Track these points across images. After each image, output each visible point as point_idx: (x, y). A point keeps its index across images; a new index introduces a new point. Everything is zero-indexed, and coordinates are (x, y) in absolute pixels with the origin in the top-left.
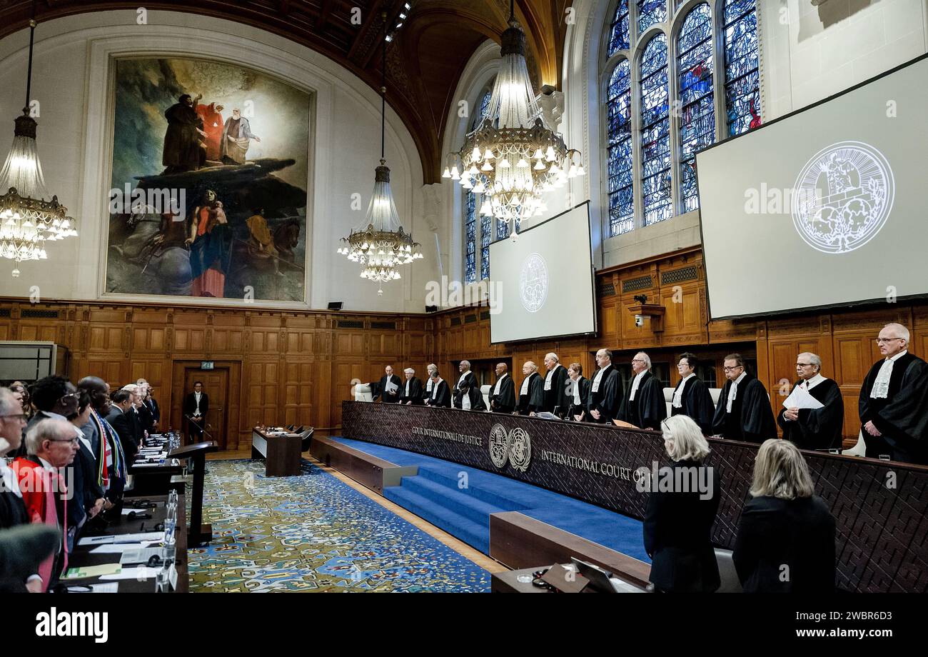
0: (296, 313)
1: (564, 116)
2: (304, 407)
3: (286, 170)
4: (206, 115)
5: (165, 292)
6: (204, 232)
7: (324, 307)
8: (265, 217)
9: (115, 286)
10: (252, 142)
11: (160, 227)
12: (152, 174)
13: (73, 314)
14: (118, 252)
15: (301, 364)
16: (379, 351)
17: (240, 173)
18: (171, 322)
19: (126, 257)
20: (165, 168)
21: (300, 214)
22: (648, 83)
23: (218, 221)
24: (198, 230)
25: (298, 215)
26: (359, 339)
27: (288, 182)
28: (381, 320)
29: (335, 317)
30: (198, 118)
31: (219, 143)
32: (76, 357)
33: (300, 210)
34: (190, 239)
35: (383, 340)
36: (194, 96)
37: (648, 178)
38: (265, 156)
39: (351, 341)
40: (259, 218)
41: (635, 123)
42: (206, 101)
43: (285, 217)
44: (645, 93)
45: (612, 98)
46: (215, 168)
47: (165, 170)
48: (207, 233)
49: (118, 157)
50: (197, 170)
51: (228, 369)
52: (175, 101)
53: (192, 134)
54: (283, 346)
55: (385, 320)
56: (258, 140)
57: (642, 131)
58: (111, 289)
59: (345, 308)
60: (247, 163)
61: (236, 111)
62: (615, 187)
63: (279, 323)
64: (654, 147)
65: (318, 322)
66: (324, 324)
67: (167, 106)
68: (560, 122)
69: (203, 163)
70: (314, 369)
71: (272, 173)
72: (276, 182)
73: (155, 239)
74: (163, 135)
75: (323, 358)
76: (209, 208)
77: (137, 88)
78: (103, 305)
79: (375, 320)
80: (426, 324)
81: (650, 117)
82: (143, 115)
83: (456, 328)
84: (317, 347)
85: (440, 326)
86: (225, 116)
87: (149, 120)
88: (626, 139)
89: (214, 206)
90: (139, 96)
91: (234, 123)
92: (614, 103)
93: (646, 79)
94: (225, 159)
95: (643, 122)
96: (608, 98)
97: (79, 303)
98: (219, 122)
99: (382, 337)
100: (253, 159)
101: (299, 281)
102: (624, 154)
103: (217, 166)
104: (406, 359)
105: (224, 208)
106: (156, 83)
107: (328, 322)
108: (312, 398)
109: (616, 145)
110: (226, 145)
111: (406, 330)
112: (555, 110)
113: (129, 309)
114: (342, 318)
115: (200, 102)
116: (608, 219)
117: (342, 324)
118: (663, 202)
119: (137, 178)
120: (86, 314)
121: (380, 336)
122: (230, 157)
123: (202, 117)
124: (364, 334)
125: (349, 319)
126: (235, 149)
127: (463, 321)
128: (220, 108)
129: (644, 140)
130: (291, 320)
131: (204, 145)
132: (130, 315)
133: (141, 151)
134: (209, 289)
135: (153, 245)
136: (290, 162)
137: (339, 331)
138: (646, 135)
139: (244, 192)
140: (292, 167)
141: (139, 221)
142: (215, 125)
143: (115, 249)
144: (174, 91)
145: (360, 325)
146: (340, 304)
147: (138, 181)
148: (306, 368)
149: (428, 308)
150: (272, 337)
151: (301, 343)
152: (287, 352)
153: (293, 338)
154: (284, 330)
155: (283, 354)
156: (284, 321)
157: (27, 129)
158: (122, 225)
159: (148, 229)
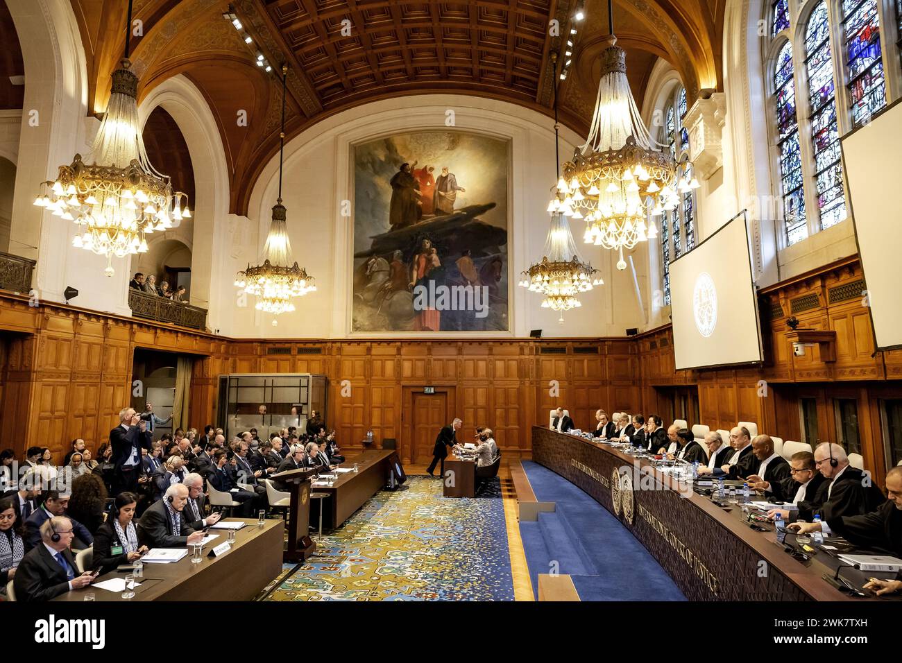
0: (501, 342)
1: (727, 117)
2: (513, 429)
3: (487, 213)
4: (421, 177)
5: (396, 328)
6: (422, 276)
7: (527, 335)
8: (472, 257)
9: (358, 326)
10: (459, 194)
11: (390, 275)
12: (381, 233)
13: (330, 349)
14: (360, 298)
15: (508, 388)
16: (583, 375)
17: (450, 221)
18: (399, 354)
19: (366, 302)
20: (391, 226)
21: (502, 251)
22: (813, 61)
23: (433, 265)
24: (418, 275)
25: (500, 252)
26: (562, 364)
27: (490, 224)
28: (584, 345)
29: (537, 344)
30: (415, 180)
31: (432, 198)
32: (333, 383)
33: (502, 248)
34: (412, 283)
36: (411, 163)
37: (820, 173)
38: (470, 204)
39: (551, 363)
40: (466, 259)
41: (802, 112)
42: (420, 166)
43: (489, 255)
44: (811, 73)
45: (778, 87)
46: (430, 221)
47: (392, 228)
48: (425, 277)
49: (358, 222)
50: (415, 225)
51: (446, 393)
52: (397, 170)
53: (410, 195)
54: (491, 372)
55: (587, 345)
56: (464, 190)
57: (811, 119)
58: (356, 329)
59: (544, 335)
60: (455, 212)
61: (445, 169)
62: (789, 189)
63: (487, 352)
64: (824, 135)
65: (522, 349)
66: (527, 351)
67: (392, 176)
68: (724, 125)
69: (420, 218)
70: (520, 393)
71: (476, 218)
72: (480, 225)
73: (386, 285)
74: (390, 201)
75: (527, 383)
76: (426, 255)
77: (369, 165)
78: (349, 342)
79: (577, 345)
80: (630, 348)
81: (818, 101)
82: (375, 186)
83: (654, 351)
84: (522, 373)
85: (641, 349)
86: (436, 175)
87: (379, 189)
88: (796, 130)
89: (430, 253)
90: (371, 171)
91: (443, 180)
92: (780, 92)
93: (811, 57)
94: (438, 211)
95: (812, 107)
96: (776, 86)
97: (334, 342)
98: (432, 182)
99: (586, 361)
100: (460, 208)
101: (503, 312)
102: (794, 149)
103: (431, 219)
104: (610, 383)
105: (438, 254)
106: (383, 158)
107: (531, 349)
108: (520, 420)
109: (786, 140)
110: (437, 200)
111: (608, 353)
112: (716, 114)
113: (369, 344)
114: (545, 345)
115: (416, 168)
116: (783, 227)
117: (545, 350)
118: (839, 200)
119: (372, 238)
120: (339, 349)
121: (583, 361)
122: (441, 209)
123: (418, 180)
124: (567, 359)
125: (552, 345)
126: (444, 202)
127: (658, 345)
128: (432, 169)
129: (813, 129)
130: (497, 349)
131: (420, 203)
132: (369, 350)
133: (374, 216)
134: (428, 324)
135: (385, 291)
136: (492, 206)
137: (543, 357)
138: (815, 122)
139: (453, 237)
140: (493, 210)
142: (429, 184)
143: (358, 296)
144: (396, 162)
145: (562, 351)
146: (541, 331)
147: (372, 240)
148: (513, 393)
149: (629, 332)
150: (482, 364)
151: (507, 368)
152: (494, 377)
153: (500, 365)
154: (491, 357)
155: (492, 379)
156: (491, 349)
157: (279, 214)
158: (362, 276)
159: (381, 277)
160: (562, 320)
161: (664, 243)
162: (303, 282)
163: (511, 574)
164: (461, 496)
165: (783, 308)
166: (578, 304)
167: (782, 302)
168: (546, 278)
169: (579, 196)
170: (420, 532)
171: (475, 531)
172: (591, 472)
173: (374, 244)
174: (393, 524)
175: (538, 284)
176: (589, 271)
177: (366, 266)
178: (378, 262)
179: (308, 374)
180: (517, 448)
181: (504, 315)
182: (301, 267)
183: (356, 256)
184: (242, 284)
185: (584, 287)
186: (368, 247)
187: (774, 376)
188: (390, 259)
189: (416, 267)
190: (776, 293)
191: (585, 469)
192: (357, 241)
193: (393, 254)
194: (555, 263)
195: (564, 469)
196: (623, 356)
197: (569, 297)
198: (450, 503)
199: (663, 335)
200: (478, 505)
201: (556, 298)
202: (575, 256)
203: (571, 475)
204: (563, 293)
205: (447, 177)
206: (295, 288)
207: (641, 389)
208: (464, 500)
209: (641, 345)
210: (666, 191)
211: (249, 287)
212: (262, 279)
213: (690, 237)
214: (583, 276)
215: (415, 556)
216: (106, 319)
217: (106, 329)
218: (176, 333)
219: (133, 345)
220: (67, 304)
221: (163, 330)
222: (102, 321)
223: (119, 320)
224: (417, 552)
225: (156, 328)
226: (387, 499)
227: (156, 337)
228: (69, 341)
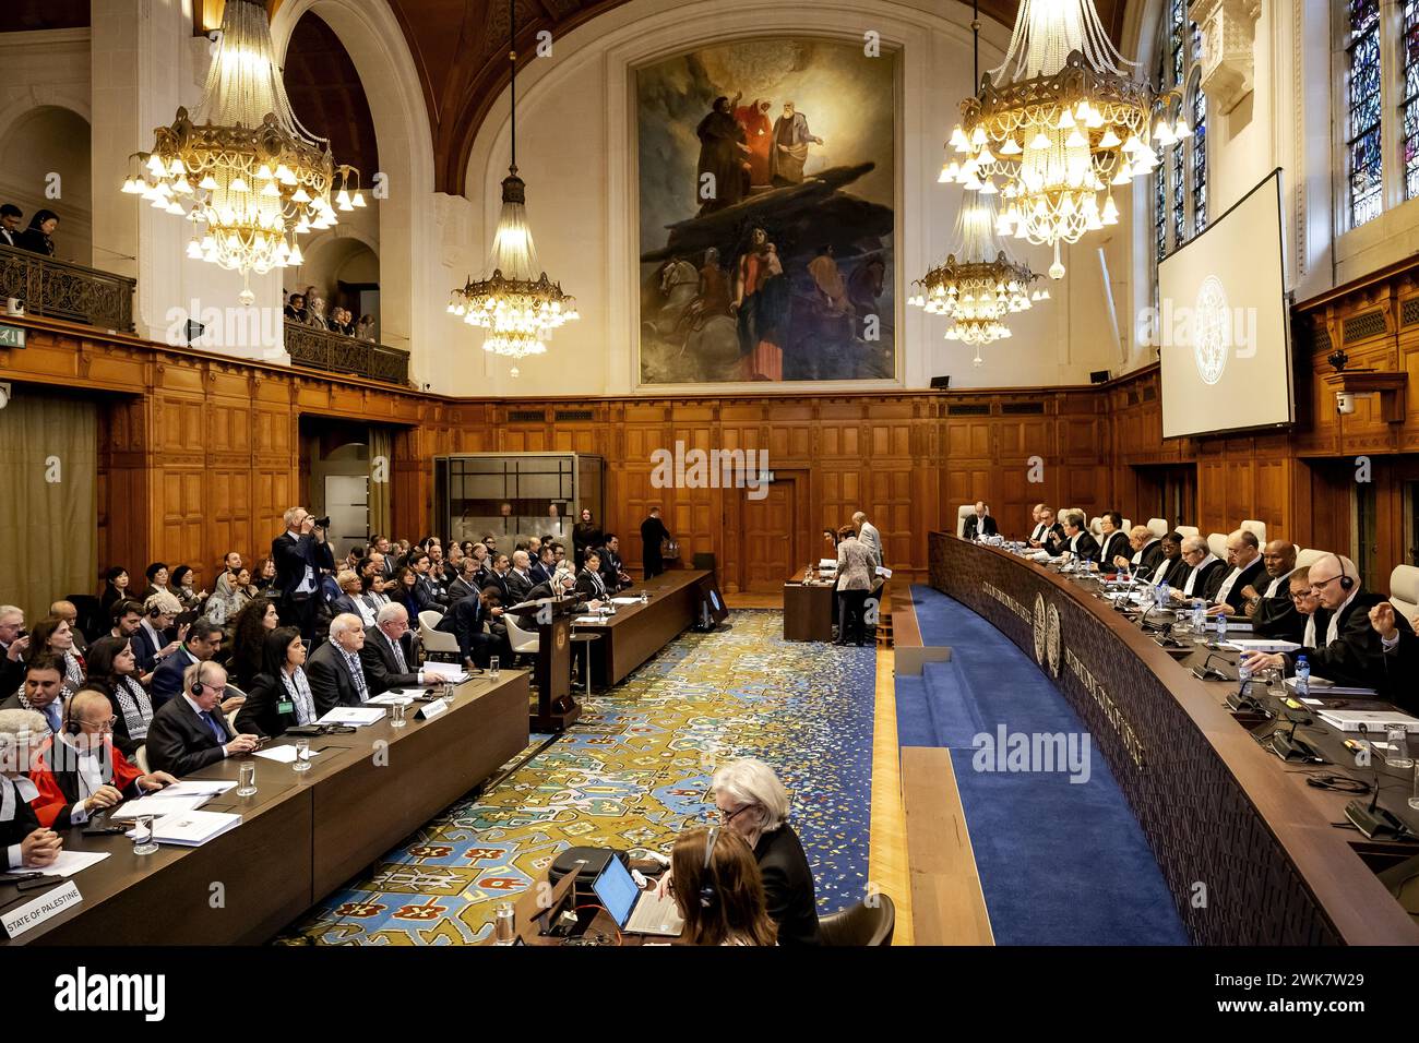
0: (882, 397)
2: (900, 537)
3: (862, 179)
4: (748, 121)
5: (711, 377)
6: (752, 290)
7: (923, 384)
8: (833, 257)
9: (651, 375)
10: (813, 148)
11: (699, 290)
12: (685, 219)
13: (607, 413)
14: (652, 329)
15: (894, 472)
16: (1017, 450)
17: (797, 196)
18: (717, 418)
19: (661, 335)
20: (700, 207)
21: (885, 245)
23: (771, 272)
24: (745, 290)
25: (881, 247)
27: (865, 199)
28: (1019, 400)
29: (942, 400)
30: (738, 126)
31: (767, 158)
32: (613, 467)
33: (884, 240)
34: (735, 303)
35: (1023, 430)
36: (731, 96)
37: (1408, 102)
38: (831, 165)
39: (968, 434)
40: (825, 260)
42: (747, 101)
43: (863, 253)
46: (763, 196)
47: (701, 211)
48: (756, 291)
49: (645, 202)
50: (740, 203)
51: (793, 481)
52: (708, 110)
53: (731, 153)
54: (867, 446)
55: (1026, 400)
56: (820, 142)
58: (647, 379)
59: (953, 385)
60: (805, 181)
61: (788, 106)
62: (1360, 128)
63: (860, 415)
65: (916, 408)
67: (700, 119)
68: (1258, 16)
69: (747, 192)
70: (913, 478)
71: (841, 190)
72: (848, 202)
73: (694, 307)
74: (697, 162)
75: (925, 463)
76: (758, 255)
77: (662, 102)
78: (637, 401)
79: (1009, 400)
80: (1096, 403)
82: (671, 137)
83: (1134, 409)
84: (917, 447)
85: (1115, 406)
86: (773, 117)
87: (678, 144)
89: (765, 251)
90: (665, 113)
91: (785, 125)
94: (777, 180)
97: (612, 401)
98: (766, 128)
99: (1022, 427)
100: (814, 173)
101: (887, 348)
102: (1373, 57)
103: (764, 193)
104: (1062, 462)
105: (777, 252)
106: (684, 90)
107: (932, 407)
108: (913, 522)
109: (1361, 40)
110: (776, 159)
111: (1059, 414)
113: (667, 404)
114: (954, 401)
115: (740, 104)
117: (956, 410)
119: (668, 227)
120: (621, 413)
121: (1018, 425)
122: (783, 175)
123: (744, 125)
124: (991, 424)
125: (966, 401)
126: (789, 162)
127: (1141, 399)
128: (766, 106)
130: (877, 409)
131: (747, 166)
132: (668, 413)
133: (671, 189)
134: (763, 370)
135: (692, 316)
136: (867, 167)
137: (952, 421)
139: (803, 224)
140: (871, 174)
141: (674, 285)
142: (761, 132)
143: (649, 326)
144: (705, 95)
145: (983, 410)
146: (948, 377)
147: (670, 231)
148: (901, 478)
149: (1095, 377)
150: (851, 434)
151: (892, 441)
152: (871, 453)
153: (880, 434)
154: (867, 423)
155: (866, 457)
156: (865, 409)
157: (513, 193)
158: (655, 293)
159: (684, 294)
160: (978, 360)
161: (1159, 225)
162: (556, 306)
163: (871, 751)
164: (810, 640)
165: (1331, 335)
166: (1006, 333)
167: (1330, 325)
168: (953, 290)
169: (987, 158)
170: (741, 691)
171: (825, 690)
172: (1009, 601)
173: (672, 239)
174: (702, 679)
175: (938, 302)
176: (1025, 277)
177: (660, 275)
178: (679, 269)
179: (573, 453)
180: (908, 567)
181: (888, 353)
182: (552, 279)
183: (645, 259)
184: (460, 311)
185: (1017, 304)
186: (662, 244)
187: (1311, 447)
188: (698, 263)
189: (742, 275)
190: (1321, 310)
191: (1001, 596)
192: (645, 234)
193: (703, 255)
194: (968, 265)
195: (974, 597)
196: (1082, 417)
197: (991, 322)
198: (793, 650)
199: (1147, 381)
200: (835, 656)
201: (970, 323)
202: (1001, 253)
203: (983, 606)
204: (981, 316)
205: (792, 119)
206: (543, 316)
207: (1111, 470)
208: (811, 647)
209: (1115, 399)
211: (472, 314)
212: (490, 302)
213: (1200, 214)
214: (1013, 286)
215: (729, 725)
216: (251, 369)
217: (253, 386)
218: (363, 389)
219: (297, 410)
220: (190, 348)
221: (342, 386)
222: (245, 373)
223: (271, 371)
224: (733, 719)
225: (329, 383)
226: (696, 644)
227: (331, 397)
228: (198, 404)
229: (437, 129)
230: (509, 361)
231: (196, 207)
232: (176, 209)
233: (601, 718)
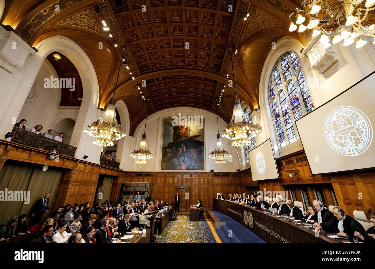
0: (202, 173)
1: (262, 115)
2: (206, 199)
3: (199, 137)
5: (173, 169)
7: (209, 171)
8: (194, 149)
10: (191, 132)
11: (172, 154)
12: (170, 142)
13: (154, 175)
16: (225, 183)
17: (189, 139)
18: (174, 176)
20: (173, 140)
22: (282, 103)
23: (184, 151)
24: (180, 154)
26: (219, 180)
27: (199, 140)
28: (225, 174)
32: (154, 185)
33: (202, 147)
34: (178, 156)
35: (226, 179)
37: (288, 129)
38: (194, 135)
39: (217, 180)
41: (281, 115)
43: (199, 149)
44: (282, 106)
45: (274, 109)
48: (182, 154)
49: (164, 139)
50: (179, 140)
51: (187, 188)
53: (178, 132)
54: (200, 182)
55: (226, 174)
57: (283, 116)
58: (162, 169)
59: (214, 171)
61: (188, 126)
62: (279, 133)
63: (199, 176)
64: (287, 120)
65: (208, 175)
66: (210, 176)
67: (174, 127)
68: (261, 117)
69: (181, 138)
70: (208, 188)
71: (196, 139)
72: (196, 140)
73: (171, 156)
74: (173, 133)
75: (210, 185)
77: (168, 124)
78: (160, 173)
79: (223, 174)
80: (238, 175)
81: (285, 112)
82: (169, 129)
83: (245, 176)
84: (208, 182)
87: (170, 130)
88: (279, 119)
89: (183, 148)
90: (168, 126)
91: (187, 129)
92: (274, 110)
93: (281, 102)
94: (185, 137)
95: (283, 114)
96: (273, 109)
97: (155, 173)
98: (184, 129)
101: (203, 164)
102: (280, 123)
103: (184, 138)
104: (233, 185)
105: (185, 148)
107: (211, 175)
108: (208, 197)
109: (277, 121)
110: (185, 134)
111: (232, 177)
112: (259, 114)
113: (165, 173)
114: (214, 174)
116: (279, 143)
117: (215, 176)
118: (294, 136)
119: (167, 143)
120: (157, 175)
121: (225, 179)
123: (181, 128)
124: (221, 178)
125: (216, 174)
126: (187, 134)
127: (246, 174)
128: (184, 126)
129: (284, 119)
130: (202, 175)
131: (181, 134)
132: (165, 175)
133: (168, 137)
134: (182, 168)
135: (171, 158)
136: (200, 135)
137: (214, 178)
138: (285, 117)
139: (189, 144)
141: (168, 153)
145: (219, 176)
146: (213, 170)
147: (168, 144)
148: (206, 188)
149: (237, 170)
150: (197, 179)
151: (204, 181)
152: (201, 183)
153: (202, 180)
154: (200, 177)
155: (200, 184)
156: (200, 175)
157: (144, 136)
158: (164, 154)
159: (170, 154)
162: (150, 155)
165: (283, 164)
166: (225, 162)
167: (283, 162)
168: (216, 155)
169: (231, 133)
170: (186, 233)
171: (202, 232)
172: (235, 212)
173: (168, 145)
174: (177, 230)
175: (214, 157)
176: (228, 153)
177: (165, 151)
178: (169, 150)
179: (148, 182)
180: (207, 205)
181: (203, 165)
182: (149, 151)
183: (163, 148)
184: (133, 155)
185: (226, 158)
186: (166, 146)
187: (282, 183)
188: (172, 149)
189: (179, 151)
190: (281, 160)
191: (233, 211)
192: (164, 144)
193: (173, 148)
194: (219, 151)
195: (225, 211)
196: (236, 177)
197: (222, 160)
198: (192, 223)
199: (248, 172)
200: (200, 223)
201: (219, 161)
202: (224, 149)
203: (228, 213)
204: (221, 159)
205: (188, 128)
206: (147, 157)
207: (241, 187)
208: (196, 222)
209: (241, 174)
210: (253, 133)
211: (134, 156)
212: (138, 154)
213: (253, 145)
214: (226, 155)
215: (187, 241)
216: (93, 165)
217: (93, 168)
218: (111, 169)
219: (99, 173)
220: (84, 161)
221: (108, 169)
222: (92, 166)
223: (97, 165)
224: (188, 239)
225: (106, 168)
226: (173, 223)
227: (106, 171)
228: (82, 171)
229: (131, 126)
230: (140, 165)
231: (95, 135)
232: (92, 135)
233: (160, 240)
